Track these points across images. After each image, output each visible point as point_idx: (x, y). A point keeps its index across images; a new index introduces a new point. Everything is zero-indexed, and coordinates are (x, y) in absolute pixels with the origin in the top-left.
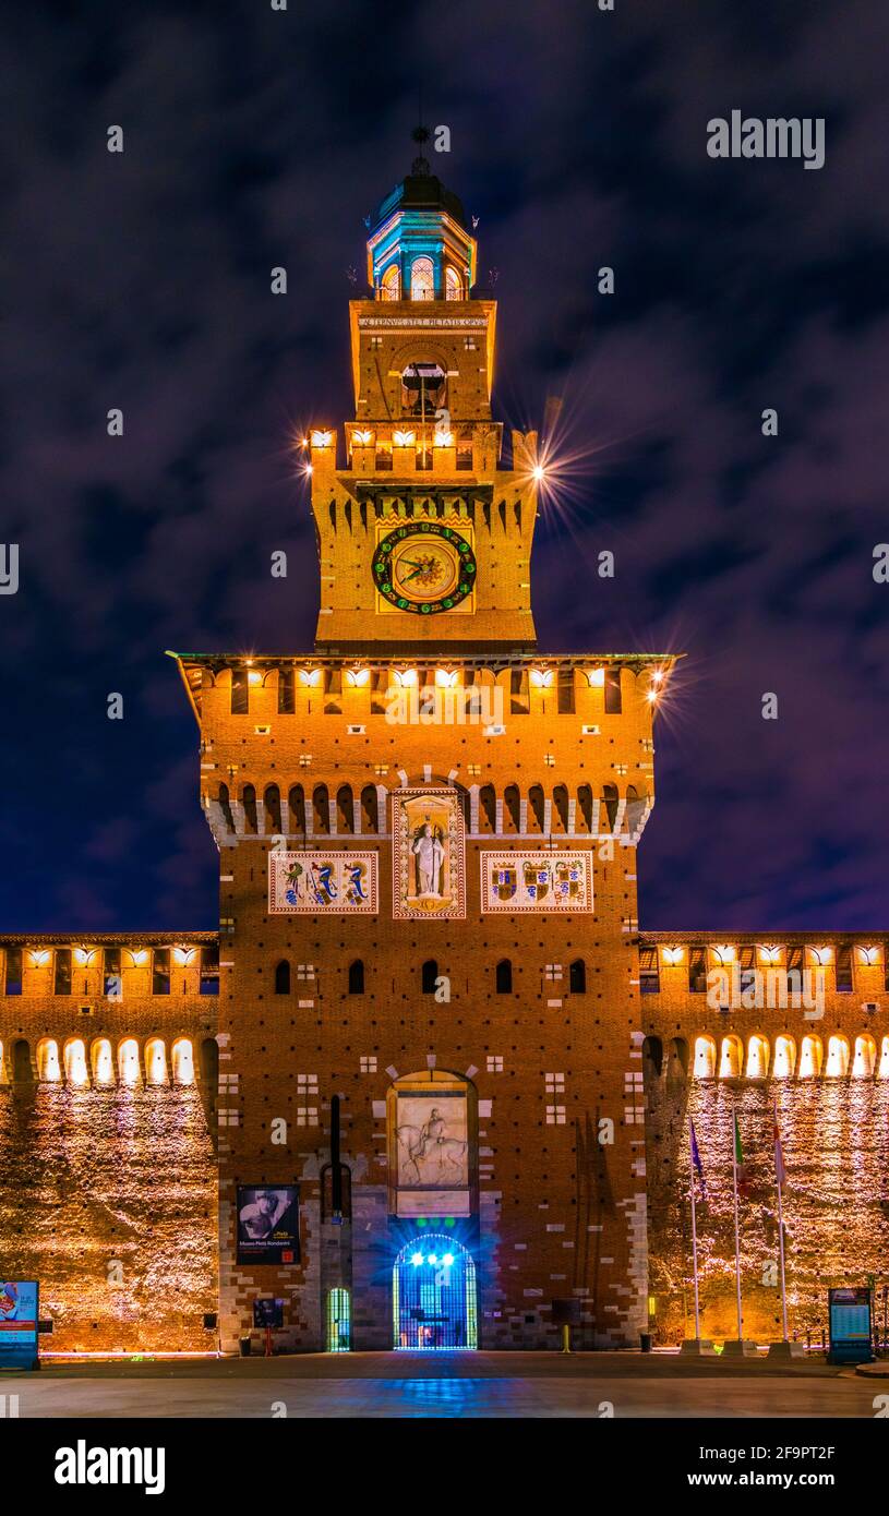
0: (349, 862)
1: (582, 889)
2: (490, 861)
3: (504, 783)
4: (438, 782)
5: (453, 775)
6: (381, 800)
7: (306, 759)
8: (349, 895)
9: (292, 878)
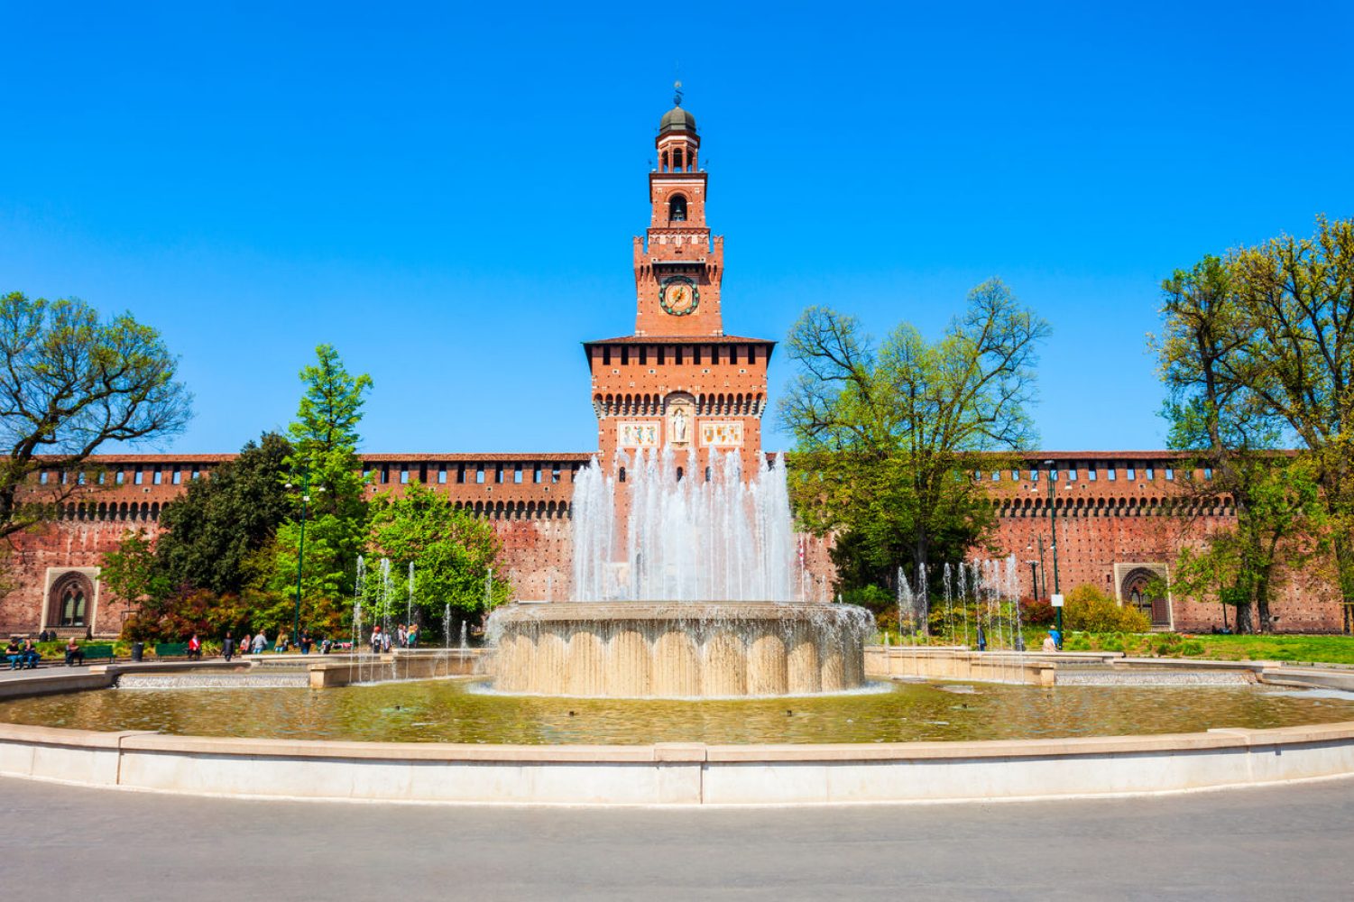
0: (649, 426)
1: (739, 437)
2: (704, 425)
3: (709, 393)
4: (683, 393)
5: (689, 390)
6: (661, 401)
7: (632, 384)
8: (649, 440)
9: (627, 433)
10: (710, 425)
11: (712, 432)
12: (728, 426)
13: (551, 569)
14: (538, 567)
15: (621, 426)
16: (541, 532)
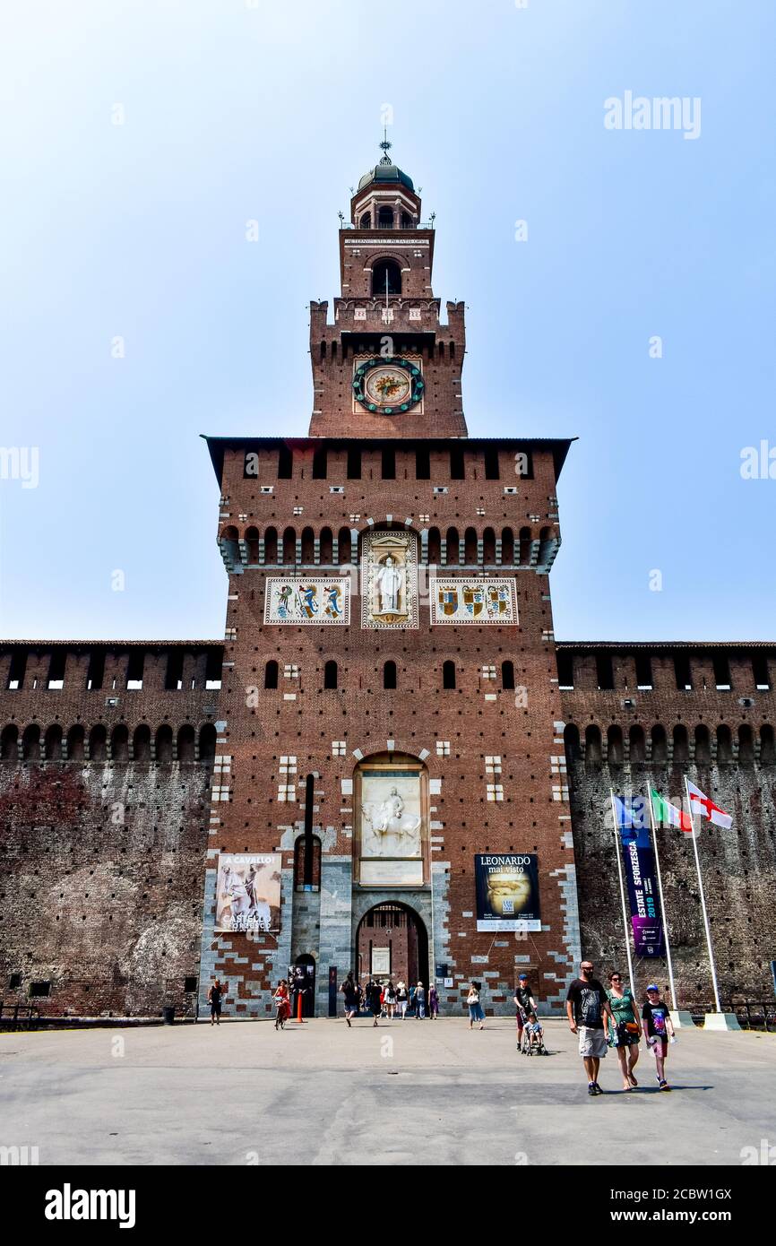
0: (328, 585)
1: (509, 606)
2: (438, 585)
3: (448, 526)
4: (397, 527)
5: (408, 521)
6: (354, 540)
7: (298, 510)
8: (328, 611)
9: (284, 597)
10: (450, 585)
11: (453, 597)
12: (485, 586)
13: (105, 868)
14: (76, 866)
15: (274, 587)
16: (92, 789)
